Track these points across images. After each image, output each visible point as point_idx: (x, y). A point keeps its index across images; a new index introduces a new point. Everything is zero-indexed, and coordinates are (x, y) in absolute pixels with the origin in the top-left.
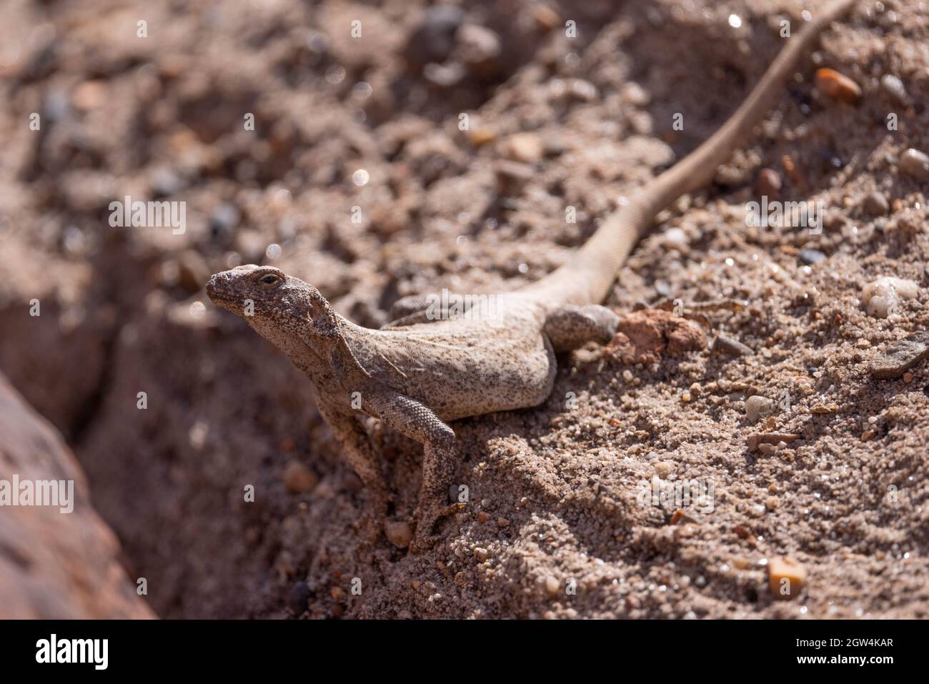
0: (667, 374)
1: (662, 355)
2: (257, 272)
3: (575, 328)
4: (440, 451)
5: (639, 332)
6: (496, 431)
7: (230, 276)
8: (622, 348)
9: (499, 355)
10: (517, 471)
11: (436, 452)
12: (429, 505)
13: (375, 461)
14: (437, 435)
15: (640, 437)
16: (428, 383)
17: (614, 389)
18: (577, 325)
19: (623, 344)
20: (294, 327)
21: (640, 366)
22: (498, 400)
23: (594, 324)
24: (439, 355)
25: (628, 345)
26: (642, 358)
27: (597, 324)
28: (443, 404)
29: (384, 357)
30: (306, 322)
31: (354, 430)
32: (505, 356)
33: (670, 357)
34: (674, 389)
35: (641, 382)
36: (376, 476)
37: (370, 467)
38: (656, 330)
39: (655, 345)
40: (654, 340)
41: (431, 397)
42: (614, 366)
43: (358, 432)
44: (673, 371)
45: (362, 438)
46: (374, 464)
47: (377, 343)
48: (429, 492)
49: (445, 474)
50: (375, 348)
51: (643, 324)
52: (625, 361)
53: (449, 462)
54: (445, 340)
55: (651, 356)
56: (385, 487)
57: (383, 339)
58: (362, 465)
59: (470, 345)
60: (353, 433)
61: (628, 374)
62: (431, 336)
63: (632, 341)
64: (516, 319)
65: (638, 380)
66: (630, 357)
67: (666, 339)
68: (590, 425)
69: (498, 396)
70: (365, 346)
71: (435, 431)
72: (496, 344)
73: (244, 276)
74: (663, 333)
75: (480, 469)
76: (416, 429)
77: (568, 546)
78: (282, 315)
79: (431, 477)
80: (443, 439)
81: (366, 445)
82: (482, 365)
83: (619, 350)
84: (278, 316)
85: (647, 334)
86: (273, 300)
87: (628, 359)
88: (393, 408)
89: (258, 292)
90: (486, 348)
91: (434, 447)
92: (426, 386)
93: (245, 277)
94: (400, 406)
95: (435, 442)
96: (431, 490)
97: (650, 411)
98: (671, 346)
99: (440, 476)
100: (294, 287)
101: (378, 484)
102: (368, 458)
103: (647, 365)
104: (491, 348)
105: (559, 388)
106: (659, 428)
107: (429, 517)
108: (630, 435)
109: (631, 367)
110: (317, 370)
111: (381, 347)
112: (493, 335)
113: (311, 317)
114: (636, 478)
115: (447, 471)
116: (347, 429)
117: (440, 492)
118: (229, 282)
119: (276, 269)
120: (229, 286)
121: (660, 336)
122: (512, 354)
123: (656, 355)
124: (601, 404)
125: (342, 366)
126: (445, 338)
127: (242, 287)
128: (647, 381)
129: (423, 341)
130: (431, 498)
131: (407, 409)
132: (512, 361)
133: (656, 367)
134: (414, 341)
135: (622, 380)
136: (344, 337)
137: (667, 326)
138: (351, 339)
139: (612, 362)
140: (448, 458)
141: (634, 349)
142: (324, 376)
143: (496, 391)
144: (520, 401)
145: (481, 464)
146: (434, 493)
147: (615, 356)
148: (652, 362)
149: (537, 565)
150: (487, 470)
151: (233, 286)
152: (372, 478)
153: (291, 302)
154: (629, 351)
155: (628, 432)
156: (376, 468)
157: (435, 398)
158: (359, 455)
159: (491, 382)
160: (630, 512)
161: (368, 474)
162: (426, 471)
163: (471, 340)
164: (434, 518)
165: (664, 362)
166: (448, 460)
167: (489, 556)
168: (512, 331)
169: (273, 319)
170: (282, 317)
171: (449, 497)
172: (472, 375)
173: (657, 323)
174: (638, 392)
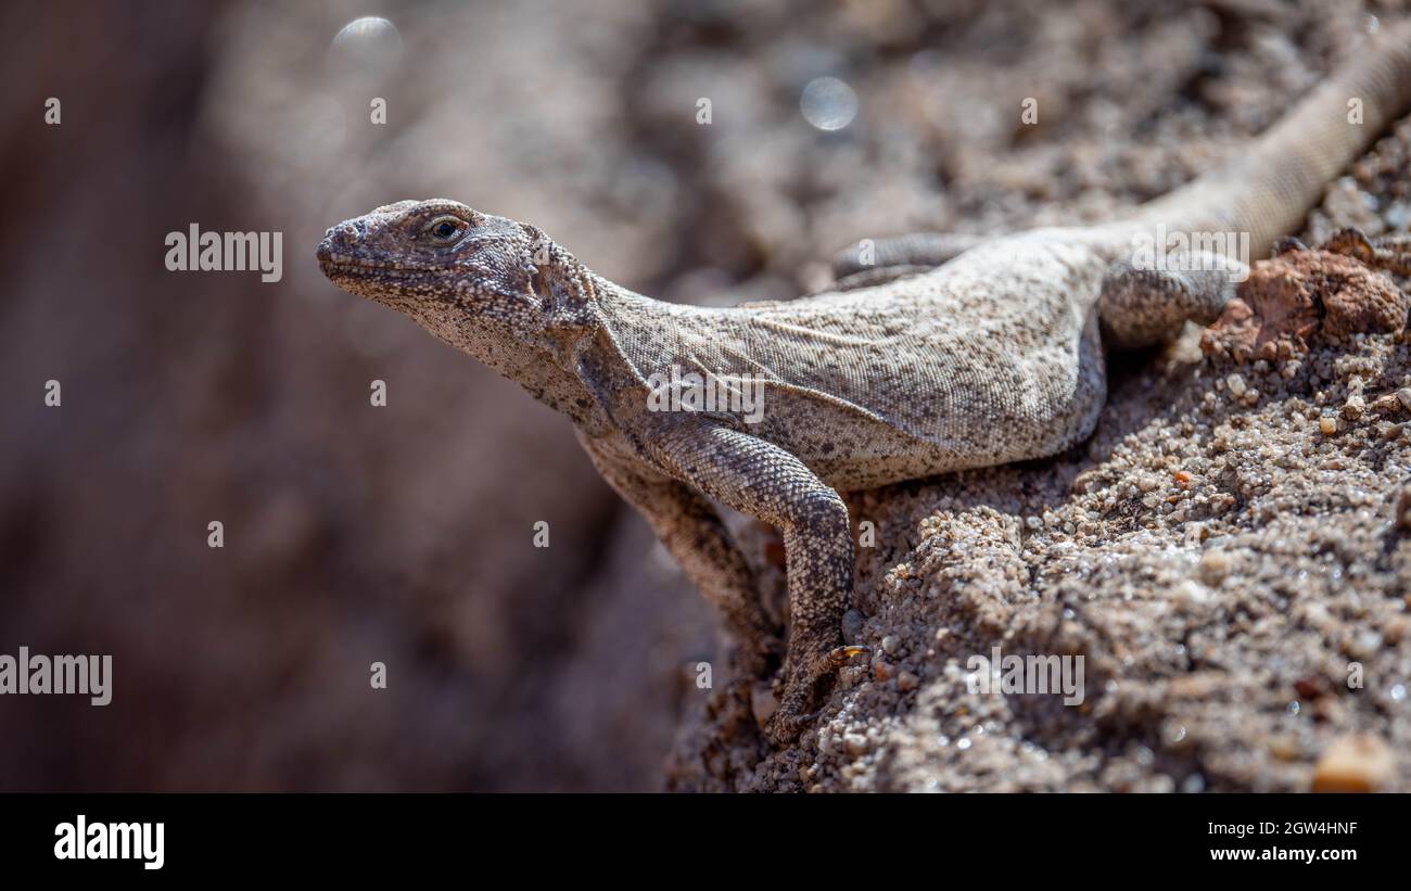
0: (1314, 380)
1: (1311, 344)
2: (416, 213)
3: (1145, 301)
4: (814, 542)
5: (1273, 296)
6: (947, 500)
7: (361, 228)
8: (1236, 330)
9: (949, 352)
10: (946, 578)
11: (806, 545)
12: (802, 653)
13: (739, 571)
14: (805, 510)
15: (1216, 506)
16: (789, 404)
17: (1208, 413)
18: (1147, 296)
19: (1239, 323)
20: (505, 314)
21: (1261, 364)
22: (948, 446)
23: (1184, 290)
24: (813, 358)
25: (1249, 323)
26: (1267, 349)
27: (1192, 291)
28: (828, 448)
29: (695, 360)
30: (526, 304)
31: (686, 512)
32: (965, 354)
33: (1327, 346)
34: (1317, 409)
35: (1261, 396)
36: (742, 602)
37: (730, 585)
38: (1304, 291)
39: (1299, 322)
40: (1297, 312)
41: (800, 433)
42: (1217, 366)
43: (695, 516)
44: (1325, 375)
45: (705, 527)
46: (736, 579)
47: (683, 332)
48: (802, 626)
49: (830, 589)
50: (679, 340)
51: (1279, 280)
52: (1238, 356)
53: (835, 565)
54: (835, 323)
55: (1289, 344)
56: (760, 622)
57: (698, 325)
58: (710, 581)
59: (889, 332)
60: (684, 519)
61: (1237, 383)
62: (806, 316)
63: (1257, 314)
64: (1018, 279)
65: (1254, 393)
66: (1245, 347)
67: (1320, 308)
68: (1137, 486)
69: (950, 437)
70: (656, 338)
71: (800, 502)
72: (950, 329)
73: (391, 224)
74: (1318, 299)
75: (900, 576)
76: (761, 499)
77: (990, 725)
78: (475, 294)
79: (801, 595)
80: (819, 518)
81: (716, 542)
82: (906, 376)
83: (1231, 333)
84: (468, 298)
85: (1284, 301)
86: (454, 267)
87: (1242, 351)
88: (712, 459)
89: (423, 253)
90: (924, 339)
91: (800, 533)
92: (787, 410)
93: (393, 227)
94: (726, 455)
95: (801, 523)
96: (806, 622)
97: (1246, 454)
98: (1327, 323)
99: (819, 594)
100: (495, 235)
101: (748, 617)
102: (723, 568)
103: (1275, 362)
104: (935, 338)
105: (1114, 415)
106: (1253, 487)
107: (800, 677)
108: (1201, 504)
109: (1247, 369)
110: (563, 393)
111: (692, 338)
112: (952, 311)
113: (538, 291)
114: (1159, 585)
115: (834, 583)
116: (670, 511)
117: (823, 626)
118: (361, 240)
119: (454, 203)
120: (363, 249)
121: (1309, 302)
122: (983, 349)
123: (1296, 342)
124: (1174, 443)
125: (608, 379)
126: (837, 318)
127: (388, 247)
128: (1273, 395)
129: (785, 326)
130: (806, 639)
131: (739, 459)
132: (978, 364)
133: (1293, 366)
134: (766, 327)
135: (1225, 393)
136: (606, 321)
137: (1325, 283)
138: (627, 325)
139: (1214, 358)
140: (832, 556)
141: (1256, 330)
142: (579, 402)
143: (940, 428)
144: (1002, 447)
145: (901, 567)
146: (813, 629)
147: (1218, 345)
148: (1288, 357)
149: (918, 765)
150: (910, 577)
151: (370, 247)
152: (734, 608)
153: (493, 267)
154: (1247, 335)
155: (1200, 497)
156: (740, 586)
157: (808, 433)
158: (704, 562)
159: (926, 411)
160: (1112, 651)
161: (728, 598)
162: (792, 583)
163: (895, 323)
164: (810, 679)
165: (1313, 357)
166: (834, 559)
167: (869, 749)
168: (1000, 302)
169: (459, 305)
170: (477, 299)
171: (841, 634)
172: (880, 397)
173: (1309, 276)
174: (1251, 417)
